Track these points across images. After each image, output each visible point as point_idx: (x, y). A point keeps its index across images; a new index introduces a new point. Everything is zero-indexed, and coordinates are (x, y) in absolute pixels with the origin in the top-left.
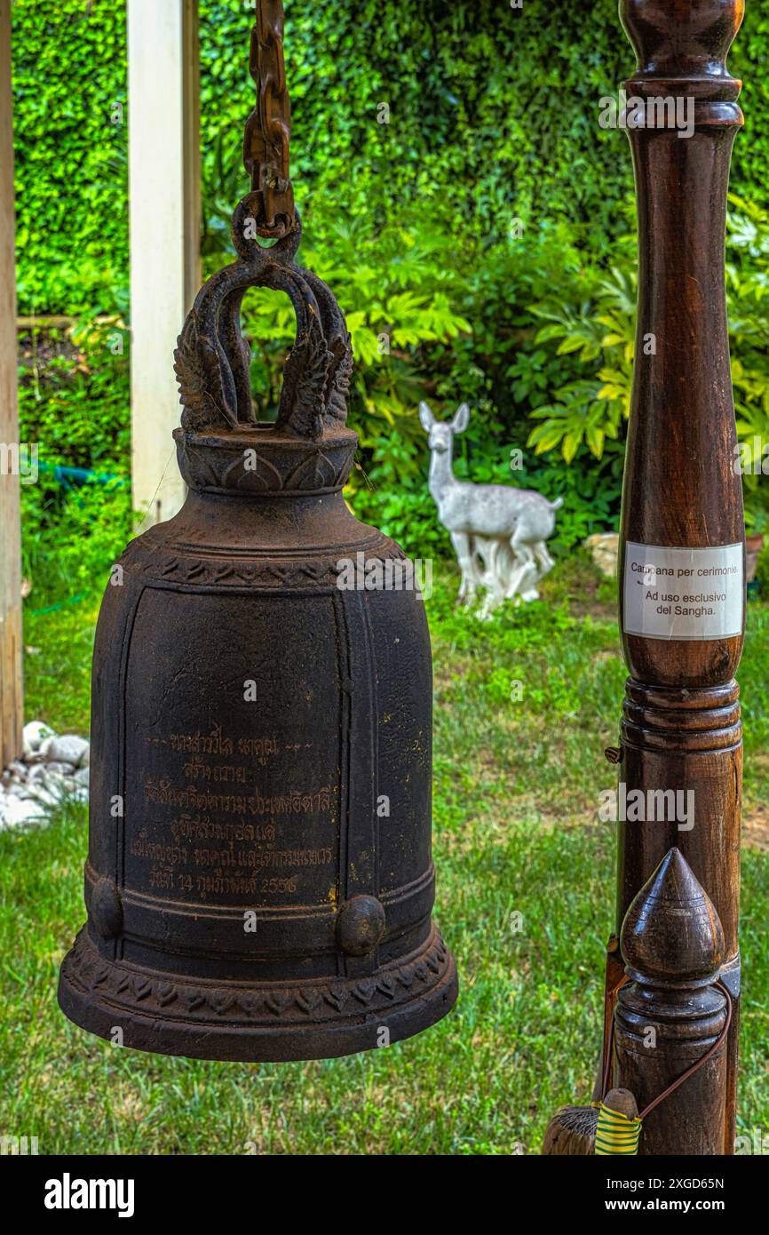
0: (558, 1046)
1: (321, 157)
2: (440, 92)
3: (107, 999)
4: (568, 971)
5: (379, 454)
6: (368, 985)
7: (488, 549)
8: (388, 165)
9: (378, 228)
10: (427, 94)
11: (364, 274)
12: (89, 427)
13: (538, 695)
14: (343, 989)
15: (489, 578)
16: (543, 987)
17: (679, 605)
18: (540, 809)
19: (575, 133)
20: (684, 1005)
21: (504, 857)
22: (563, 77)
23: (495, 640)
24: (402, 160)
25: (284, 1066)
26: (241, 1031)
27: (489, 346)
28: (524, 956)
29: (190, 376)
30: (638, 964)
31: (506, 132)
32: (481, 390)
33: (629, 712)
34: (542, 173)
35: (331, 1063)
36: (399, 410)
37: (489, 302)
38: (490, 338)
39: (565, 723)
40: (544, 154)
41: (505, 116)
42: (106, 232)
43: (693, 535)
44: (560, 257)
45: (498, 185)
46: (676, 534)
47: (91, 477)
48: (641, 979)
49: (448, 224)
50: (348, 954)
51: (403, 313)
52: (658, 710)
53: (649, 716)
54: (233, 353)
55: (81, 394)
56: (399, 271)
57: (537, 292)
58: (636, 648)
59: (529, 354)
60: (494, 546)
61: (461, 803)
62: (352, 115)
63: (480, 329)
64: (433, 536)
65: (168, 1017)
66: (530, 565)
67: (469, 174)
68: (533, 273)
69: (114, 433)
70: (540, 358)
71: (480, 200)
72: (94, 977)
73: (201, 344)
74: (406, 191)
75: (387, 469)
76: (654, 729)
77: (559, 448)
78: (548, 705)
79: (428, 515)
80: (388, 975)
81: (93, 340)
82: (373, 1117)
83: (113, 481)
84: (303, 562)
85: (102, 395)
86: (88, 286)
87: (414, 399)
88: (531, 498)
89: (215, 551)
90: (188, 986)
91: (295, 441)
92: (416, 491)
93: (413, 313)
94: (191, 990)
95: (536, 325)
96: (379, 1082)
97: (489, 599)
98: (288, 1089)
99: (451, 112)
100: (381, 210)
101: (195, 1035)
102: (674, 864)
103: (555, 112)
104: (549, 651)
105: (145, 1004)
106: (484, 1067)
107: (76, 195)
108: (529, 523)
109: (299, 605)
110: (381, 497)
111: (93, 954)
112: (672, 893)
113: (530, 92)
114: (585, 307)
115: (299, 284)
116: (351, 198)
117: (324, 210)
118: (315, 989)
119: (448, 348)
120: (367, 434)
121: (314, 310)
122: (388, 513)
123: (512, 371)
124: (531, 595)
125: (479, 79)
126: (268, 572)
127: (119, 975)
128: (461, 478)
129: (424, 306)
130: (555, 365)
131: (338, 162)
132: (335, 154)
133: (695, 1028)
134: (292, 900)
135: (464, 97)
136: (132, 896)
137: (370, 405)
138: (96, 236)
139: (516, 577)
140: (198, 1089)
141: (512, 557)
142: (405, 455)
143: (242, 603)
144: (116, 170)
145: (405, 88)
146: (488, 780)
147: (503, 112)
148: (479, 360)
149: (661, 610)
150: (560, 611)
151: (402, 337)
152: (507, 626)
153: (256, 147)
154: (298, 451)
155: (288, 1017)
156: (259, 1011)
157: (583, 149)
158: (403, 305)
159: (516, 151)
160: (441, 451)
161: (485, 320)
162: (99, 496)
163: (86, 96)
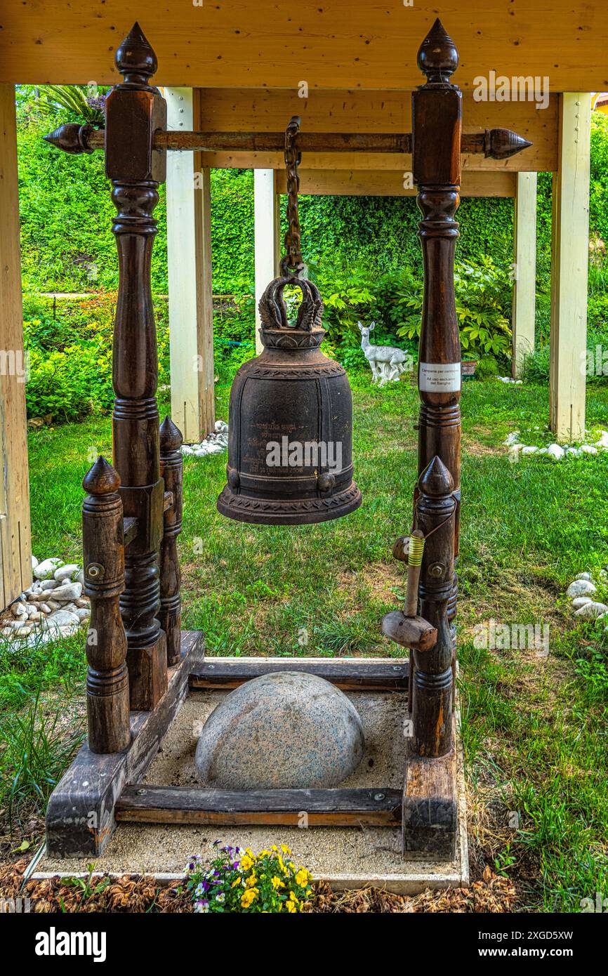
0: (404, 517)
1: (324, 247)
2: (366, 227)
3: (234, 507)
4: (408, 494)
5: (344, 337)
6: (329, 500)
7: (382, 366)
8: (346, 249)
9: (344, 268)
10: (361, 228)
11: (338, 282)
12: (241, 329)
13: (399, 410)
14: (320, 502)
15: (382, 374)
16: (399, 499)
17: (438, 381)
18: (399, 445)
19: (413, 240)
20: (440, 504)
21: (386, 460)
22: (408, 224)
23: (385, 393)
24: (352, 248)
25: (307, 525)
26: (283, 516)
27: (382, 304)
28: (392, 489)
29: (263, 311)
30: (424, 492)
31: (389, 240)
32: (380, 318)
33: (422, 414)
34: (401, 252)
35: (323, 524)
36: (351, 323)
37: (383, 291)
38: (383, 302)
39: (408, 418)
40: (402, 246)
41: (388, 235)
42: (247, 269)
43: (443, 360)
44: (407, 277)
45: (386, 256)
46: (437, 360)
47: (241, 344)
48: (425, 496)
49: (368, 267)
50: (322, 491)
51: (352, 294)
52: (431, 414)
53: (428, 416)
54: (280, 305)
55: (237, 319)
56: (350, 281)
57: (399, 288)
58: (424, 395)
59: (397, 306)
60: (384, 365)
61: (372, 443)
62: (335, 234)
63: (379, 299)
64: (363, 362)
65: (256, 512)
66: (397, 370)
67: (376, 252)
68: (397, 282)
69: (250, 331)
70: (400, 308)
71: (379, 260)
72: (230, 500)
73: (268, 302)
74: (354, 257)
75: (347, 342)
76: (430, 420)
77: (407, 335)
78: (402, 413)
79: (361, 355)
80: (336, 497)
81: (242, 302)
82: (338, 540)
83: (250, 345)
84: (305, 369)
85: (245, 319)
86: (240, 285)
87: (356, 320)
88: (397, 350)
89: (273, 366)
90: (263, 502)
91: (302, 332)
92: (357, 348)
93: (356, 294)
94: (265, 504)
95: (399, 298)
96: (340, 529)
97: (382, 381)
98: (308, 532)
99: (369, 234)
100: (345, 263)
101: (266, 517)
102: (436, 460)
103: (406, 234)
104: (403, 396)
105: (248, 508)
106: (378, 524)
107: (237, 258)
108: (396, 358)
109: (303, 383)
110: (345, 350)
111: (230, 493)
112: (436, 469)
113: (397, 228)
114: (416, 292)
115: (304, 284)
116: (334, 259)
117: (325, 263)
118: (310, 502)
119: (368, 305)
120: (340, 331)
121: (309, 291)
122: (347, 355)
123: (391, 312)
124: (397, 379)
125: (379, 224)
126: (292, 373)
127: (239, 499)
128: (372, 344)
129: (360, 292)
130: (406, 310)
131: (330, 248)
132: (330, 245)
133: (444, 511)
134: (301, 475)
135: (374, 229)
136: (243, 474)
137: (341, 322)
138: (244, 270)
139: (392, 374)
140: (276, 533)
141: (390, 368)
142: (353, 337)
143: (282, 382)
144: (251, 250)
145: (353, 226)
146: (381, 436)
147: (388, 234)
148: (379, 308)
149: (432, 383)
150: (407, 384)
151: (352, 301)
152: (388, 389)
153: (288, 241)
154: (303, 335)
155: (300, 511)
156: (289, 509)
157: (415, 245)
158: (352, 292)
159: (392, 245)
160: (365, 336)
161: (381, 296)
162: (244, 350)
163: (240, 228)
